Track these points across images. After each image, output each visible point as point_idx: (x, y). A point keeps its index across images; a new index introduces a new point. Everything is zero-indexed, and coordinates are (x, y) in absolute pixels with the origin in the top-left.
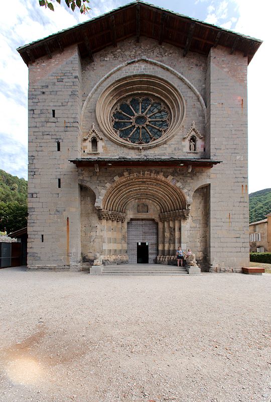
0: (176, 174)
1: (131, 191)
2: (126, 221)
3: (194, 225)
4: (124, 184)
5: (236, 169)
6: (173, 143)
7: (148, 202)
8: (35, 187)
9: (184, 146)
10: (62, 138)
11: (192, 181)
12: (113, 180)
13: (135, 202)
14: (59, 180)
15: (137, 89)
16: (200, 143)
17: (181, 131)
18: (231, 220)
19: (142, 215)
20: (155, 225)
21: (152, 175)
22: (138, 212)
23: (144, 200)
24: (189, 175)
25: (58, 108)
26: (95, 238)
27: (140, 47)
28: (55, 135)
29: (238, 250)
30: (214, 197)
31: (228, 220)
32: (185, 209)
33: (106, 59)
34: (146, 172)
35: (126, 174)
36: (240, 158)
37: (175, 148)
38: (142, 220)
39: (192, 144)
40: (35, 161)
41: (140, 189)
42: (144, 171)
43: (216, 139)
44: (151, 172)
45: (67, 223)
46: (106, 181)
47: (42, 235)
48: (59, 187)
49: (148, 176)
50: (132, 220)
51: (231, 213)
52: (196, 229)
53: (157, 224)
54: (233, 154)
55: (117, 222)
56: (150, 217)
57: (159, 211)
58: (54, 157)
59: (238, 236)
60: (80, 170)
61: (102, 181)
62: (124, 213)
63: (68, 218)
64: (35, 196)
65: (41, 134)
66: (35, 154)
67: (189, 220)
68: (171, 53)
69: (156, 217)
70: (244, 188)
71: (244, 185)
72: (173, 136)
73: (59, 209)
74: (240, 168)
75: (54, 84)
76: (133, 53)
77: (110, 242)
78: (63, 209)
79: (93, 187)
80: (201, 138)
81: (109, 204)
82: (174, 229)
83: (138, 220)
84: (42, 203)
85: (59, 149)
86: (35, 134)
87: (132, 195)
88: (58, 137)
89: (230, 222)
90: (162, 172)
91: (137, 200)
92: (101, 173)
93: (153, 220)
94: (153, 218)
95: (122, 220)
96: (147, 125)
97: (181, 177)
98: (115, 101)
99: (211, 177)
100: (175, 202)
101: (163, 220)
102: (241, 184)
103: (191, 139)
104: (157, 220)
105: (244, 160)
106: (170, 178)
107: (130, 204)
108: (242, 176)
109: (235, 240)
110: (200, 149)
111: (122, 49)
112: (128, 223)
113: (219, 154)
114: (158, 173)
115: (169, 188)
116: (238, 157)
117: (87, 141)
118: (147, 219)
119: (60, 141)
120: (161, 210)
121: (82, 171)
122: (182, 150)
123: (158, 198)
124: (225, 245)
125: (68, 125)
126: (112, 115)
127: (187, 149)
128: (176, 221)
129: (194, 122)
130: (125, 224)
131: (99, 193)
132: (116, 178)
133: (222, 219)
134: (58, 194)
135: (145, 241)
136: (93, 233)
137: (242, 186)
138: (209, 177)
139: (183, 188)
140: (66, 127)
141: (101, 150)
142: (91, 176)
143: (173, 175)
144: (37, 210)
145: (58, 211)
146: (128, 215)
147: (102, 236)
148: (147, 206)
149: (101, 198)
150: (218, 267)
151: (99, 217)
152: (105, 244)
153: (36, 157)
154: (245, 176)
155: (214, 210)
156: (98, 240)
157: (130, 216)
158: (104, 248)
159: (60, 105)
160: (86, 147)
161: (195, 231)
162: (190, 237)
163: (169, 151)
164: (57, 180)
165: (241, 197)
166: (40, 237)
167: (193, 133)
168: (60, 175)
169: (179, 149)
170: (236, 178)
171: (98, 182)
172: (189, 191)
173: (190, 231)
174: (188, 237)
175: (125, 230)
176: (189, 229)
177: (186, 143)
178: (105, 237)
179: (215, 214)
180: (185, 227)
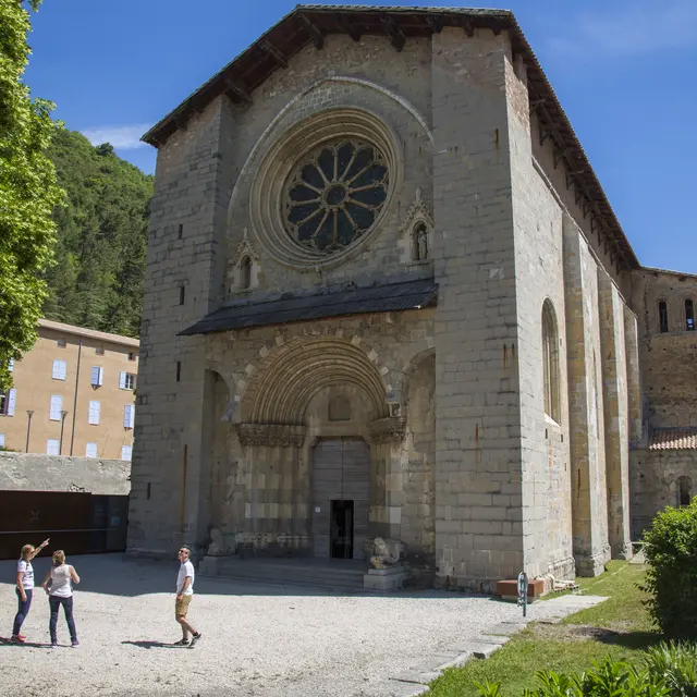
0: (367, 332)
1: (307, 371)
2: (308, 443)
3: (416, 456)
5: (490, 303)
6: (380, 245)
8: (146, 383)
9: (401, 251)
10: (189, 276)
11: (397, 345)
12: (257, 357)
13: (324, 394)
14: (179, 363)
15: (327, 133)
16: (432, 237)
18: (482, 444)
19: (340, 428)
22: (330, 419)
24: (391, 331)
25: (190, 218)
26: (233, 492)
27: (325, 56)
28: (179, 272)
29: (496, 527)
31: (473, 445)
32: (390, 416)
33: (271, 95)
34: (314, 333)
35: (279, 340)
36: (497, 275)
37: (384, 258)
38: (343, 438)
39: (423, 239)
40: (150, 329)
41: (324, 365)
42: (309, 331)
44: (322, 331)
45: (184, 458)
46: (246, 361)
47: (150, 485)
48: (178, 380)
50: (320, 439)
51: (480, 426)
52: (420, 468)
53: (369, 448)
54: (482, 267)
55: (283, 447)
56: (354, 431)
57: (370, 415)
58: (174, 318)
59: (496, 488)
61: (240, 361)
62: (303, 425)
63: (186, 446)
64: (144, 400)
65: (161, 274)
66: (150, 315)
67: (407, 444)
68: (375, 53)
69: (362, 430)
70: (509, 352)
71: (509, 346)
73: (174, 427)
74: (497, 301)
75: (186, 176)
76: (313, 71)
78: (181, 426)
80: (433, 226)
82: (386, 466)
83: (333, 438)
85: (182, 301)
88: (183, 276)
89: (477, 449)
90: (340, 327)
91: (328, 390)
92: (239, 344)
93: (361, 438)
94: (360, 433)
95: (296, 443)
96: (346, 203)
97: (377, 337)
98: (290, 166)
99: (436, 331)
101: (375, 439)
102: (501, 343)
103: (418, 229)
104: (368, 438)
105: (505, 278)
106: (356, 341)
107: (314, 400)
108: (501, 320)
109: (487, 500)
111: (295, 70)
112: (311, 448)
114: (334, 332)
116: (493, 273)
117: (235, 268)
118: (350, 437)
119: (185, 283)
122: (398, 261)
124: (467, 513)
125: (198, 249)
126: (286, 194)
127: (406, 257)
128: (386, 445)
129: (418, 192)
130: (305, 453)
131: (235, 386)
132: (264, 352)
133: (459, 441)
134: (175, 395)
135: (348, 497)
136: (230, 479)
137: (505, 347)
138: (431, 331)
139: (380, 365)
140: (195, 254)
141: (255, 282)
142: (224, 351)
143: (361, 335)
144: (144, 430)
145: (173, 431)
146: (311, 429)
147: (244, 486)
148: (347, 401)
149: (237, 399)
150: (450, 575)
151: (241, 441)
152: (248, 506)
153: (153, 321)
154: (509, 320)
155: (445, 418)
156: (237, 496)
157: (315, 429)
158: (248, 515)
159: (190, 212)
160: (232, 280)
161: (420, 471)
162: (410, 489)
163: (373, 265)
164: (176, 364)
165: (502, 379)
166: (146, 488)
167: (419, 216)
168: (181, 353)
169: (393, 259)
170: (489, 327)
171: (234, 363)
172: (390, 371)
173: (409, 471)
174: (404, 489)
175: (303, 468)
176: (406, 467)
177: (406, 243)
178: (249, 487)
179: (446, 429)
180: (398, 461)
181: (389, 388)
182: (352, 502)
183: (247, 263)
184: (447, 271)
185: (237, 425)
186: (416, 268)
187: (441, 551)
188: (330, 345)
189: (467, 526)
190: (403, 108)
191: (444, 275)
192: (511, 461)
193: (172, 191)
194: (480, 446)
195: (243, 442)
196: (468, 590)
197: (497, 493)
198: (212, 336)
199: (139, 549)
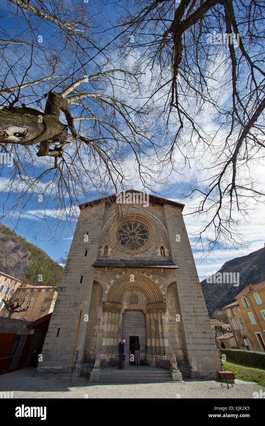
0: (154, 274)
1: (126, 285)
2: (122, 312)
3: (171, 318)
4: (122, 279)
5: (190, 270)
6: (151, 250)
7: (138, 293)
8: (65, 282)
9: (158, 253)
10: (89, 248)
11: (164, 279)
12: (115, 278)
13: (129, 294)
14: (82, 277)
15: (131, 219)
16: (166, 250)
17: (155, 243)
18: (196, 314)
19: (134, 306)
20: (143, 316)
21: (140, 274)
22: (131, 303)
23: (135, 292)
24: (162, 274)
25: (90, 231)
26: (97, 332)
28: (86, 246)
29: (207, 347)
30: (181, 292)
31: (193, 314)
32: (163, 303)
34: (136, 272)
35: (124, 273)
37: (153, 254)
38: (134, 310)
39: (162, 250)
40: (70, 263)
42: (135, 271)
43: (174, 250)
44: (139, 272)
45: (79, 316)
46: (111, 279)
47: (59, 329)
48: (81, 282)
49: (138, 274)
50: (126, 310)
51: (194, 307)
52: (173, 322)
53: (145, 315)
54: (186, 260)
55: (115, 313)
56: (139, 308)
57: (146, 302)
58: (82, 260)
59: (204, 331)
60: (96, 270)
61: (108, 278)
62: (121, 304)
63: (81, 311)
64: (63, 289)
65: (78, 245)
66: (71, 258)
67: (167, 313)
69: (144, 308)
70: (198, 284)
72: (151, 246)
73: (77, 302)
74: (192, 270)
77: (108, 337)
78: (80, 302)
79: (102, 283)
80: (167, 248)
81: (111, 297)
82: (158, 322)
83: (130, 310)
84: (67, 296)
85: (86, 255)
86: (75, 245)
87: (127, 287)
88: (87, 247)
90: (145, 272)
91: (130, 292)
92: (108, 272)
93: (142, 311)
94: (142, 309)
95: (119, 311)
96: (136, 237)
97: (158, 276)
98: (120, 224)
99: (176, 276)
100: (156, 295)
101: (149, 311)
103: (161, 248)
104: (145, 311)
105: (193, 264)
106: (151, 276)
107: (125, 295)
108: (194, 275)
109: (203, 335)
110: (167, 255)
112: (123, 314)
113: (178, 260)
114: (143, 273)
115: (151, 283)
116: (189, 262)
117: (102, 248)
118: (137, 310)
119: (88, 250)
120: (147, 301)
121: (97, 270)
122: (157, 255)
123: (145, 291)
124: (197, 341)
125: (94, 240)
126: (117, 231)
127: (159, 254)
128: (158, 313)
129: (161, 238)
130: (121, 315)
131: (106, 288)
132: (118, 276)
133: (189, 312)
134: (79, 288)
135: (137, 335)
136: (97, 327)
137: (196, 283)
138: (174, 276)
139: (160, 285)
140: (93, 241)
141: (109, 254)
142: (102, 275)
143: (153, 275)
144: (61, 302)
145: (76, 304)
146: (124, 306)
147: (103, 330)
148: (137, 297)
149: (107, 292)
150: (197, 370)
151: (103, 310)
152: (104, 339)
153: (72, 260)
154: (196, 275)
155: (183, 304)
156: (99, 334)
157: (125, 307)
158: (104, 344)
159: (92, 229)
160: (101, 252)
161: (173, 324)
162: (170, 331)
163: (149, 255)
164: (81, 277)
165: (198, 293)
166: (57, 331)
167: (162, 244)
168: (84, 273)
169: (155, 254)
170: (191, 277)
171: (106, 279)
172: (164, 287)
173: (169, 324)
174: (169, 331)
175: (121, 322)
176: (168, 322)
177: (159, 250)
178: (105, 330)
179: (184, 308)
180: (165, 320)
181: (163, 293)
182: (138, 337)
183: (107, 247)
184: (177, 260)
185: (104, 303)
186: (162, 258)
187: (191, 358)
188: (138, 277)
189: (199, 347)
190: (155, 218)
191: (176, 261)
192: (207, 321)
193: (85, 222)
194: (196, 315)
195: (104, 310)
196: (206, 378)
197: (205, 333)
198: (97, 268)
199: (46, 368)
